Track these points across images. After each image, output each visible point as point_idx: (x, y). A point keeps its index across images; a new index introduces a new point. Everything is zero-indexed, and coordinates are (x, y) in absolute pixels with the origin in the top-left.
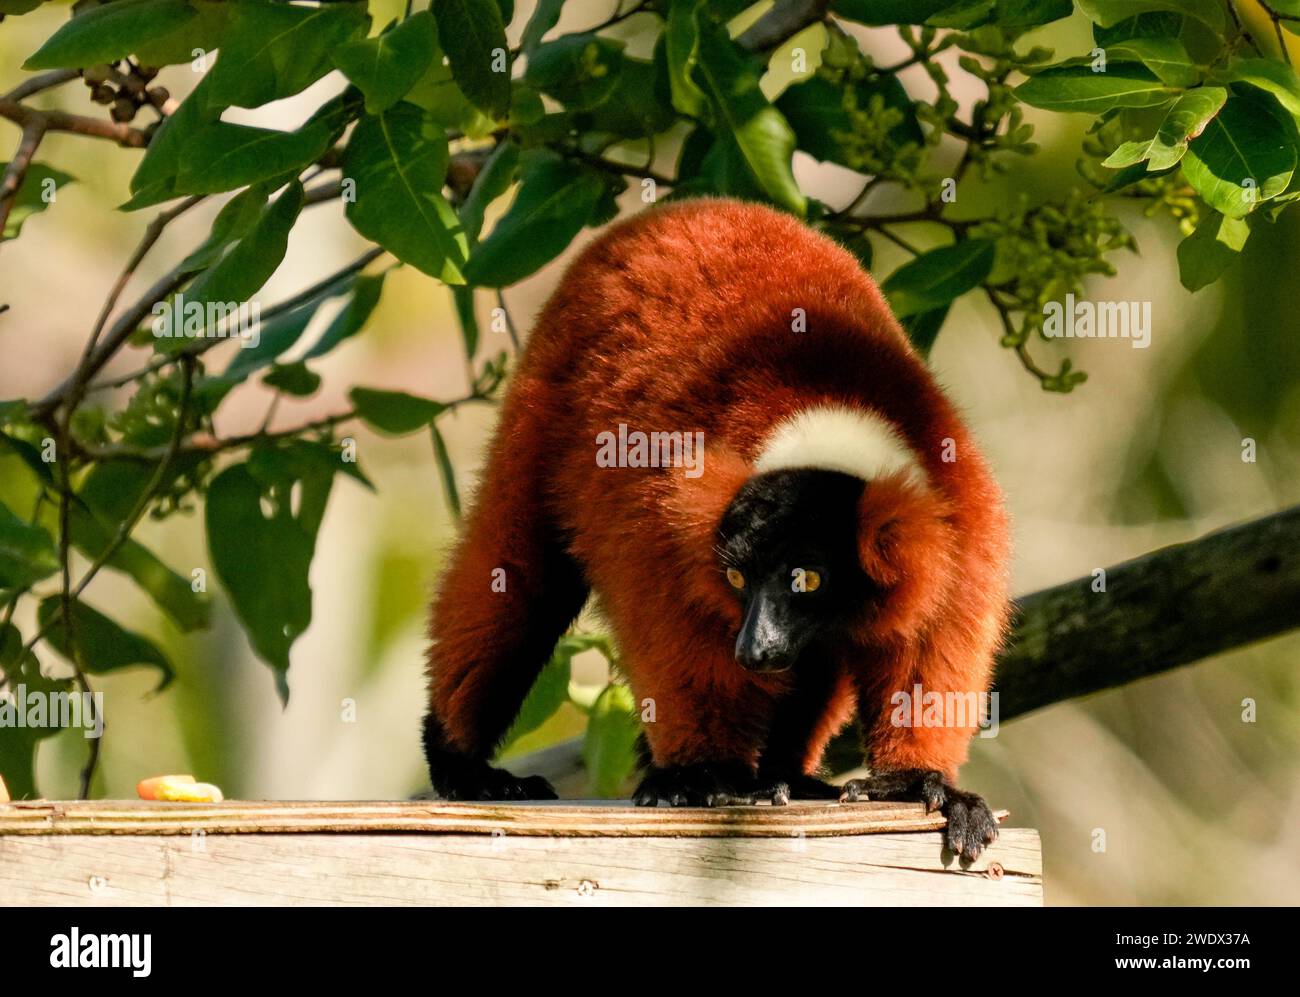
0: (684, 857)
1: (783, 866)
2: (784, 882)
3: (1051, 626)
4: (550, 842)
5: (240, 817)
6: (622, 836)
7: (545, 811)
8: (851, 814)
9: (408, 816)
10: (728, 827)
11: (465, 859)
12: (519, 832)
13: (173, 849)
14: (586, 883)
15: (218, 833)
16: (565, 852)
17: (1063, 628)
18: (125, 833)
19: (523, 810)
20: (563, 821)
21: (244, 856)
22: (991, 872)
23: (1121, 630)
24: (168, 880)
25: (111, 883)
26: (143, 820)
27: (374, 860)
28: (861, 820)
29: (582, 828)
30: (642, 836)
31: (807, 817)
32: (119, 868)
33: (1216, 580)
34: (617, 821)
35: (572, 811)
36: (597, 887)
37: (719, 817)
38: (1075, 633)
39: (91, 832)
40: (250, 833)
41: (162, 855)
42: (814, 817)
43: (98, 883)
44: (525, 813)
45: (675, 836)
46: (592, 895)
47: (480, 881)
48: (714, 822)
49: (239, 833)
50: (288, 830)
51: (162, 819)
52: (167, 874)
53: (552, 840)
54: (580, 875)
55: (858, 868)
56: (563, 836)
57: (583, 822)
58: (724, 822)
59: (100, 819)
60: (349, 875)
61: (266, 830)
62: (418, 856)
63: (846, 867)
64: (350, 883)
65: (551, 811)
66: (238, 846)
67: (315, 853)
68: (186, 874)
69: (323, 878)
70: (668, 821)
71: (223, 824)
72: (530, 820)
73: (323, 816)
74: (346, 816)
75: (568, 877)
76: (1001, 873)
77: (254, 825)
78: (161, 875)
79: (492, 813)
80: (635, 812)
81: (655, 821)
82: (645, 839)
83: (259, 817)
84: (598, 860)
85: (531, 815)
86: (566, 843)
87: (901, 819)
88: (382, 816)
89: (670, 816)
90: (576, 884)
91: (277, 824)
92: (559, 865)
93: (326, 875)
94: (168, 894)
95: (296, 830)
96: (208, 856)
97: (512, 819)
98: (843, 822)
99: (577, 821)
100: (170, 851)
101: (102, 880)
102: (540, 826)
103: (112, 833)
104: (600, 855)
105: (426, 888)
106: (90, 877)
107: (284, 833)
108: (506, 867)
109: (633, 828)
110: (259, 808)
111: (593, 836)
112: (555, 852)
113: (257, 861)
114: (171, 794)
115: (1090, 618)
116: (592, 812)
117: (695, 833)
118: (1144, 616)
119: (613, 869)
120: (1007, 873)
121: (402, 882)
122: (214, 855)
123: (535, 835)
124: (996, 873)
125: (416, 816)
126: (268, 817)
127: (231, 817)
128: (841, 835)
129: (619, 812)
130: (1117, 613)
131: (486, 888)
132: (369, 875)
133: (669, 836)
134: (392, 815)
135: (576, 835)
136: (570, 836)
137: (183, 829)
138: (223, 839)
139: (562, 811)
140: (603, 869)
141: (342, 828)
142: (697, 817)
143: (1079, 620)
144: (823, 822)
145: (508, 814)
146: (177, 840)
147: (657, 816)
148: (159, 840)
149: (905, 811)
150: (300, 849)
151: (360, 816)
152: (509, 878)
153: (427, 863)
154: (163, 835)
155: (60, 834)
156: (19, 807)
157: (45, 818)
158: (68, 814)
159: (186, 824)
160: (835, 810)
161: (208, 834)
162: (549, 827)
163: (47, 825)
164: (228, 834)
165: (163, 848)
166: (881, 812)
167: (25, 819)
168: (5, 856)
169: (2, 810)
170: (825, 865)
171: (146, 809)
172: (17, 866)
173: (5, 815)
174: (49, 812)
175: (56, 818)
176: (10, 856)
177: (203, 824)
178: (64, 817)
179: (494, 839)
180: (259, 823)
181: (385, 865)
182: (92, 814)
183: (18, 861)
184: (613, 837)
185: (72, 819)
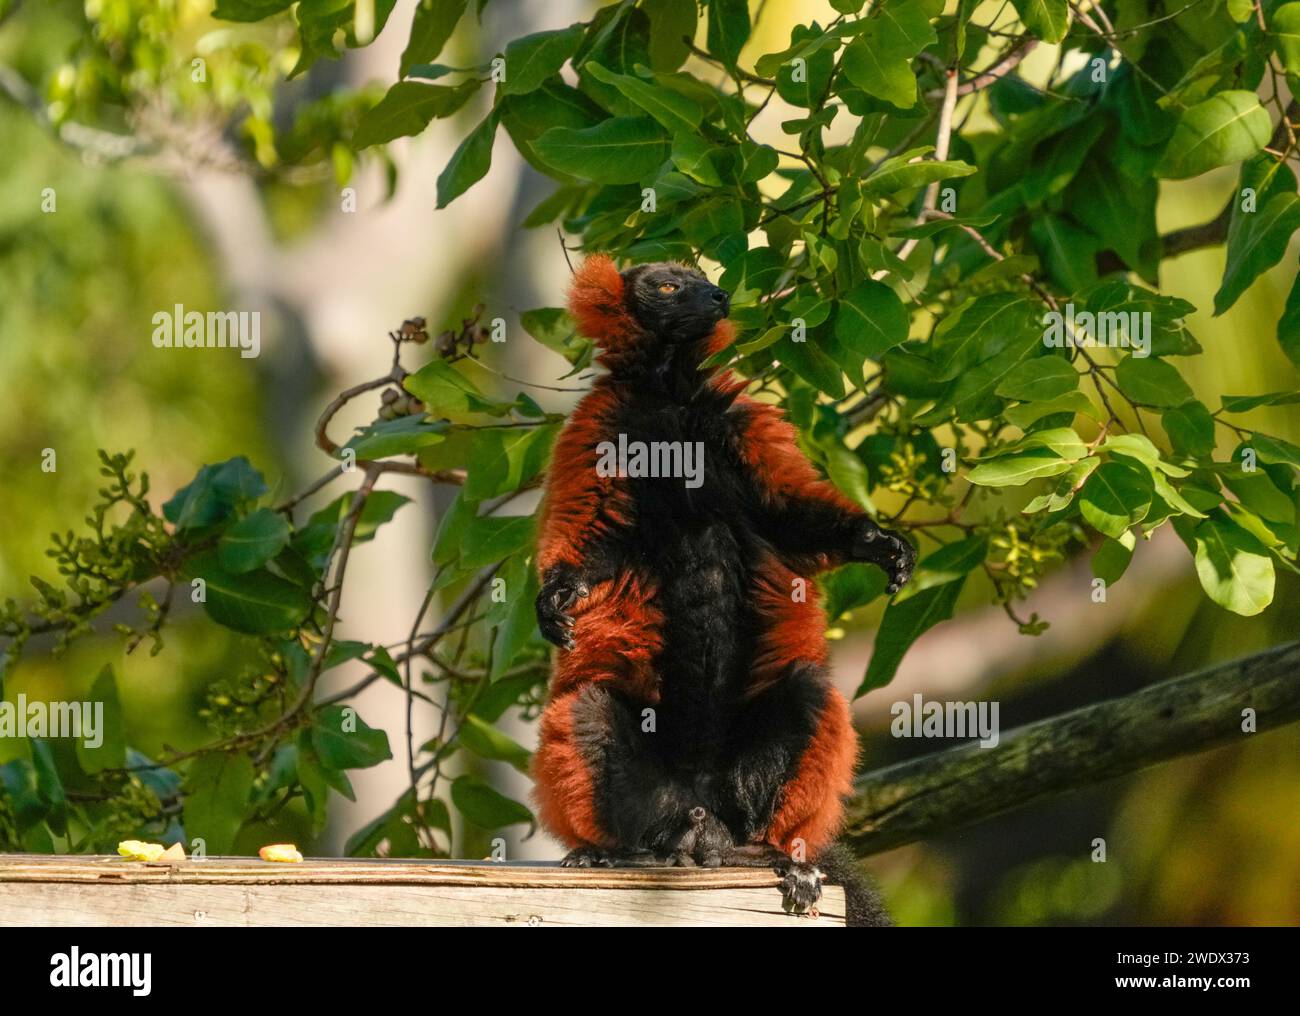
1: (669, 908)
3: (1031, 749)
4: (510, 891)
5: (298, 873)
6: (559, 888)
7: (506, 871)
8: (715, 875)
9: (413, 873)
10: (632, 883)
11: (452, 902)
12: (489, 884)
13: (252, 893)
14: (534, 918)
15: (283, 883)
16: (520, 897)
17: (1037, 751)
18: (219, 883)
19: (491, 870)
20: (518, 877)
21: (301, 898)
22: (811, 914)
23: (1074, 753)
24: (248, 913)
25: (208, 913)
26: (232, 874)
28: (722, 879)
29: (531, 882)
31: (686, 877)
32: (214, 906)
33: (1134, 722)
34: (556, 878)
35: (527, 871)
36: (542, 921)
37: (625, 876)
38: (1046, 755)
39: (196, 882)
40: (304, 883)
41: (244, 897)
42: (690, 877)
43: (200, 915)
44: (493, 873)
45: (595, 888)
47: (461, 916)
48: (622, 879)
49: (297, 883)
50: (331, 881)
51: (245, 874)
52: (248, 909)
53: (511, 889)
54: (530, 913)
55: (719, 910)
56: (519, 887)
57: (532, 878)
58: (629, 879)
59: (203, 873)
60: (371, 911)
62: (419, 899)
63: (711, 909)
64: (373, 916)
65: (511, 871)
66: (296, 892)
67: (349, 897)
68: (261, 909)
69: (354, 912)
70: (591, 878)
71: (286, 877)
72: (496, 876)
73: (355, 873)
74: (370, 873)
75: (522, 913)
76: (817, 914)
78: (243, 910)
79: (470, 871)
81: (581, 878)
82: (574, 889)
83: (311, 873)
84: (543, 903)
85: (498, 873)
86: (520, 892)
88: (395, 873)
89: (591, 875)
90: (527, 919)
91: (324, 877)
92: (516, 906)
93: (357, 911)
94: (248, 922)
95: (336, 882)
96: (276, 898)
97: (484, 876)
98: (710, 880)
99: (528, 878)
100: (250, 895)
101: (203, 913)
102: (502, 880)
103: (210, 882)
104: (544, 899)
106: (195, 911)
107: (328, 883)
108: (480, 907)
109: (566, 882)
110: (311, 867)
111: (539, 887)
112: (513, 897)
113: (309, 902)
114: (272, 857)
115: (1055, 746)
116: (539, 872)
117: (608, 886)
118: (1088, 745)
119: (553, 909)
120: (821, 914)
121: (408, 915)
122: (280, 897)
123: (499, 886)
124: (814, 914)
125: (419, 873)
126: (317, 873)
127: (292, 873)
128: (709, 889)
129: (556, 872)
130: (1071, 743)
131: (465, 920)
132: (385, 911)
133: (592, 888)
134: (401, 873)
135: (528, 886)
136: (523, 887)
137: (259, 880)
138: (286, 887)
139: (518, 871)
140: (546, 909)
141: (367, 881)
142: (610, 875)
143: (1048, 746)
144: (696, 880)
145: (481, 872)
146: (255, 888)
148: (243, 887)
149: (753, 874)
150: (339, 894)
151: (380, 873)
154: (245, 884)
155: (175, 883)
156: (148, 866)
157: (165, 873)
158: (181, 870)
159: (261, 877)
160: (704, 872)
161: (276, 884)
162: (509, 881)
163: (166, 877)
164: (290, 884)
165: (245, 893)
166: (735, 875)
167: (151, 873)
168: (137, 897)
169: (133, 867)
170: (697, 908)
171: (234, 867)
172: (145, 904)
173: (138, 870)
174: (168, 869)
175: (172, 873)
176: (141, 898)
177: (273, 877)
178: (177, 872)
179: (472, 889)
180: (311, 877)
181: (397, 905)
182: (197, 870)
183: (146, 901)
184: (553, 888)
185: (184, 873)
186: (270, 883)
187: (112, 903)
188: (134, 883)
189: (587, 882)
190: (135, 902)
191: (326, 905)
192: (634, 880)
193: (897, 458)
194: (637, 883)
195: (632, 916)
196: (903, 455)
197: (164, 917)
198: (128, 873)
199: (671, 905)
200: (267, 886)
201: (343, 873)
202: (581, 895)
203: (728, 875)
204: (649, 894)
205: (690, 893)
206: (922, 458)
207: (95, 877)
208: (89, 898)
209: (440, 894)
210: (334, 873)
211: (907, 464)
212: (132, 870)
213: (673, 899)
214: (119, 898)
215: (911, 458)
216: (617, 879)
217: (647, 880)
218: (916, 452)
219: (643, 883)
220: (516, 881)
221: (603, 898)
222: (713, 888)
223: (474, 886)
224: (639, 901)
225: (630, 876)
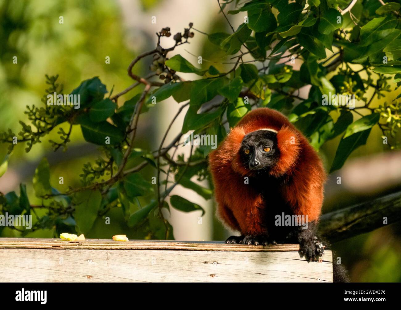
0: (240, 256)
1: (266, 259)
2: (266, 263)
5: (126, 245)
6: (224, 251)
7: (205, 245)
9: (169, 246)
10: (252, 249)
11: (184, 256)
12: (198, 250)
13: (109, 253)
15: (121, 249)
16: (210, 255)
18: (97, 249)
20: (210, 247)
21: (127, 255)
22: (319, 261)
25: (93, 261)
26: (102, 246)
27: (161, 256)
28: (286, 248)
30: (230, 251)
31: (272, 247)
32: (95, 257)
34: (223, 247)
35: (212, 245)
36: (218, 263)
39: (88, 249)
40: (129, 249)
41: (106, 254)
43: (90, 261)
44: (199, 245)
45: (238, 251)
46: (217, 265)
47: (187, 261)
48: (248, 248)
49: (126, 249)
50: (139, 248)
51: (107, 246)
52: (108, 259)
53: (207, 251)
54: (213, 260)
55: (285, 259)
56: (209, 251)
57: (214, 248)
59: (91, 245)
61: (133, 248)
62: (173, 256)
63: (281, 259)
65: (206, 245)
66: (126, 252)
67: (146, 254)
68: (112, 259)
69: (147, 260)
70: (236, 248)
71: (122, 247)
72: (201, 247)
74: (154, 245)
75: (210, 261)
76: (322, 261)
77: (130, 247)
78: (106, 259)
79: (191, 245)
80: (228, 245)
81: (233, 248)
82: (230, 252)
83: (131, 246)
84: (218, 257)
85: (201, 245)
86: (210, 253)
87: (296, 248)
88: (163, 245)
89: (237, 246)
90: (212, 262)
91: (136, 247)
92: (208, 258)
93: (148, 260)
94: (108, 264)
95: (141, 248)
96: (118, 255)
97: (196, 246)
98: (281, 248)
99: (213, 247)
100: (108, 253)
102: (203, 248)
103: (94, 249)
104: (218, 255)
105: (174, 263)
106: (88, 259)
107: (138, 249)
108: (195, 258)
109: (227, 249)
110: (131, 243)
111: (217, 251)
112: (207, 255)
113: (131, 256)
114: (117, 239)
116: (217, 245)
117: (243, 251)
119: (222, 259)
120: (323, 261)
121: (168, 261)
122: (120, 254)
123: (202, 250)
124: (321, 261)
125: (171, 246)
126: (134, 245)
127: (124, 245)
128: (281, 252)
129: (223, 245)
131: (189, 263)
133: (237, 251)
134: (165, 245)
135: (213, 250)
136: (211, 251)
137: (112, 248)
138: (122, 250)
139: (209, 245)
140: (220, 259)
141: (152, 248)
142: (244, 247)
144: (276, 248)
145: (195, 245)
146: (110, 251)
147: (233, 246)
148: (106, 251)
150: (142, 253)
151: (157, 245)
152: (195, 261)
153: (174, 257)
154: (107, 249)
155: (80, 249)
156: (70, 243)
157: (77, 245)
158: (83, 244)
159: (113, 247)
160: (279, 245)
161: (118, 249)
162: (206, 249)
163: (77, 247)
164: (124, 249)
165: (107, 253)
166: (291, 246)
167: (72, 245)
168: (66, 254)
169: (65, 243)
170: (276, 259)
171: (102, 243)
172: (69, 257)
173: (66, 244)
174: (78, 244)
175: (79, 245)
176: (68, 254)
177: (117, 247)
178: (81, 245)
179: (192, 251)
180: (131, 247)
181: (164, 257)
182: (88, 244)
183: (70, 256)
184: (222, 251)
185: (84, 245)
186: (116, 249)
187: (57, 256)
188: (65, 249)
189: (235, 249)
190: (66, 256)
191: (137, 257)
192: (252, 248)
193: (346, 83)
194: (253, 249)
195: (252, 262)
196: (348, 82)
197: (76, 262)
198: (63, 245)
199: (266, 257)
200: (115, 250)
201: (143, 245)
202: (233, 254)
203: (288, 246)
204: (258, 253)
205: (274, 253)
206: (355, 83)
207: (51, 247)
208: (48, 255)
209: (180, 253)
210: (140, 245)
211: (349, 85)
212: (64, 244)
213: (267, 255)
214: (60, 254)
215: (351, 83)
216: (246, 248)
217: (258, 248)
218: (353, 81)
219: (256, 249)
220: (208, 249)
221: (241, 255)
222: (282, 251)
223: (192, 250)
224: (254, 256)
225: (251, 247)
